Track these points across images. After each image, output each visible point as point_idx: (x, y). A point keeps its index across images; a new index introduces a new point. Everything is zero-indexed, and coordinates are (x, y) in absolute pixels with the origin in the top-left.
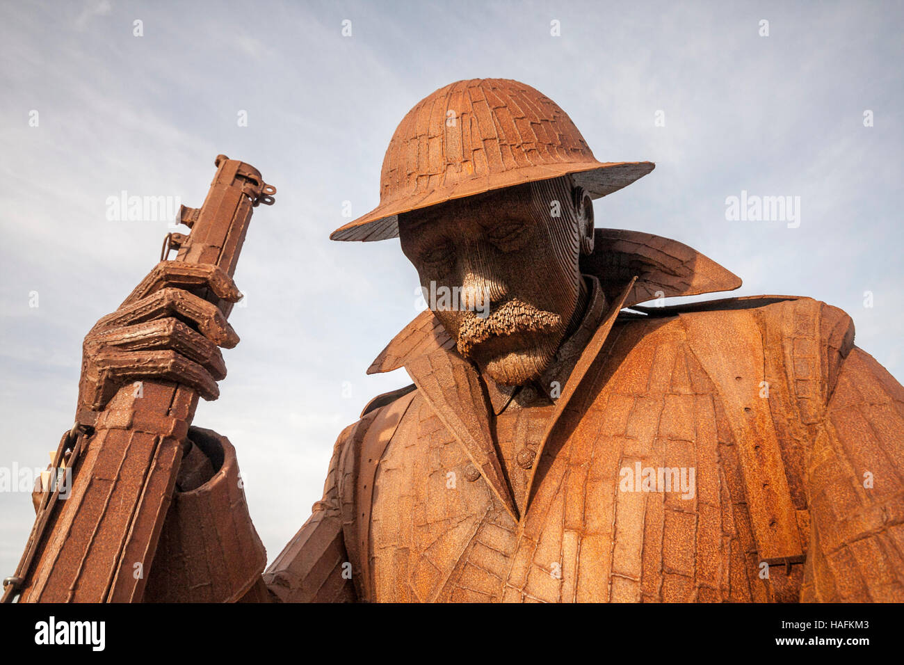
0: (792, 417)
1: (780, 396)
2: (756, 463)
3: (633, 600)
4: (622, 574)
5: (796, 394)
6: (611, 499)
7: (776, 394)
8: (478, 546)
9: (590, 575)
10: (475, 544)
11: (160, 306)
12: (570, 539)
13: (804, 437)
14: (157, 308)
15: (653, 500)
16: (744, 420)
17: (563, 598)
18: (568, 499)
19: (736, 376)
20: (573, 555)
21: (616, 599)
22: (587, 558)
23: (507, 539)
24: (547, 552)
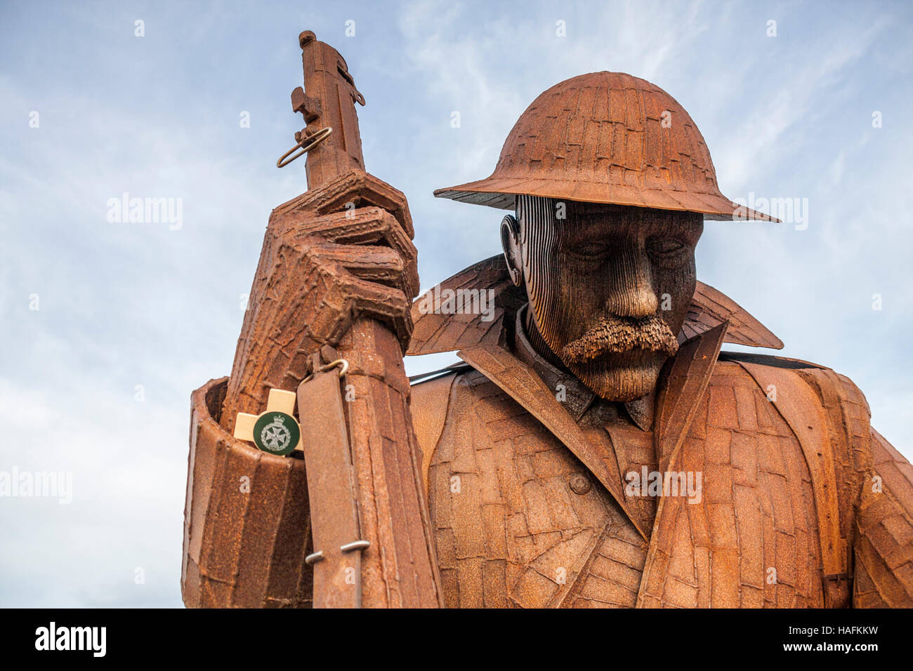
0: (848, 465)
1: (839, 447)
2: (823, 498)
3: (759, 606)
4: (749, 583)
5: (853, 447)
6: (733, 519)
7: (836, 445)
8: (600, 559)
9: (723, 585)
10: (596, 557)
11: (376, 230)
12: (701, 554)
13: (854, 482)
14: (372, 231)
15: (767, 523)
16: (818, 463)
17: (700, 605)
18: (692, 518)
19: (808, 425)
20: (707, 567)
21: (745, 605)
22: (719, 570)
23: (632, 553)
24: (680, 565)
